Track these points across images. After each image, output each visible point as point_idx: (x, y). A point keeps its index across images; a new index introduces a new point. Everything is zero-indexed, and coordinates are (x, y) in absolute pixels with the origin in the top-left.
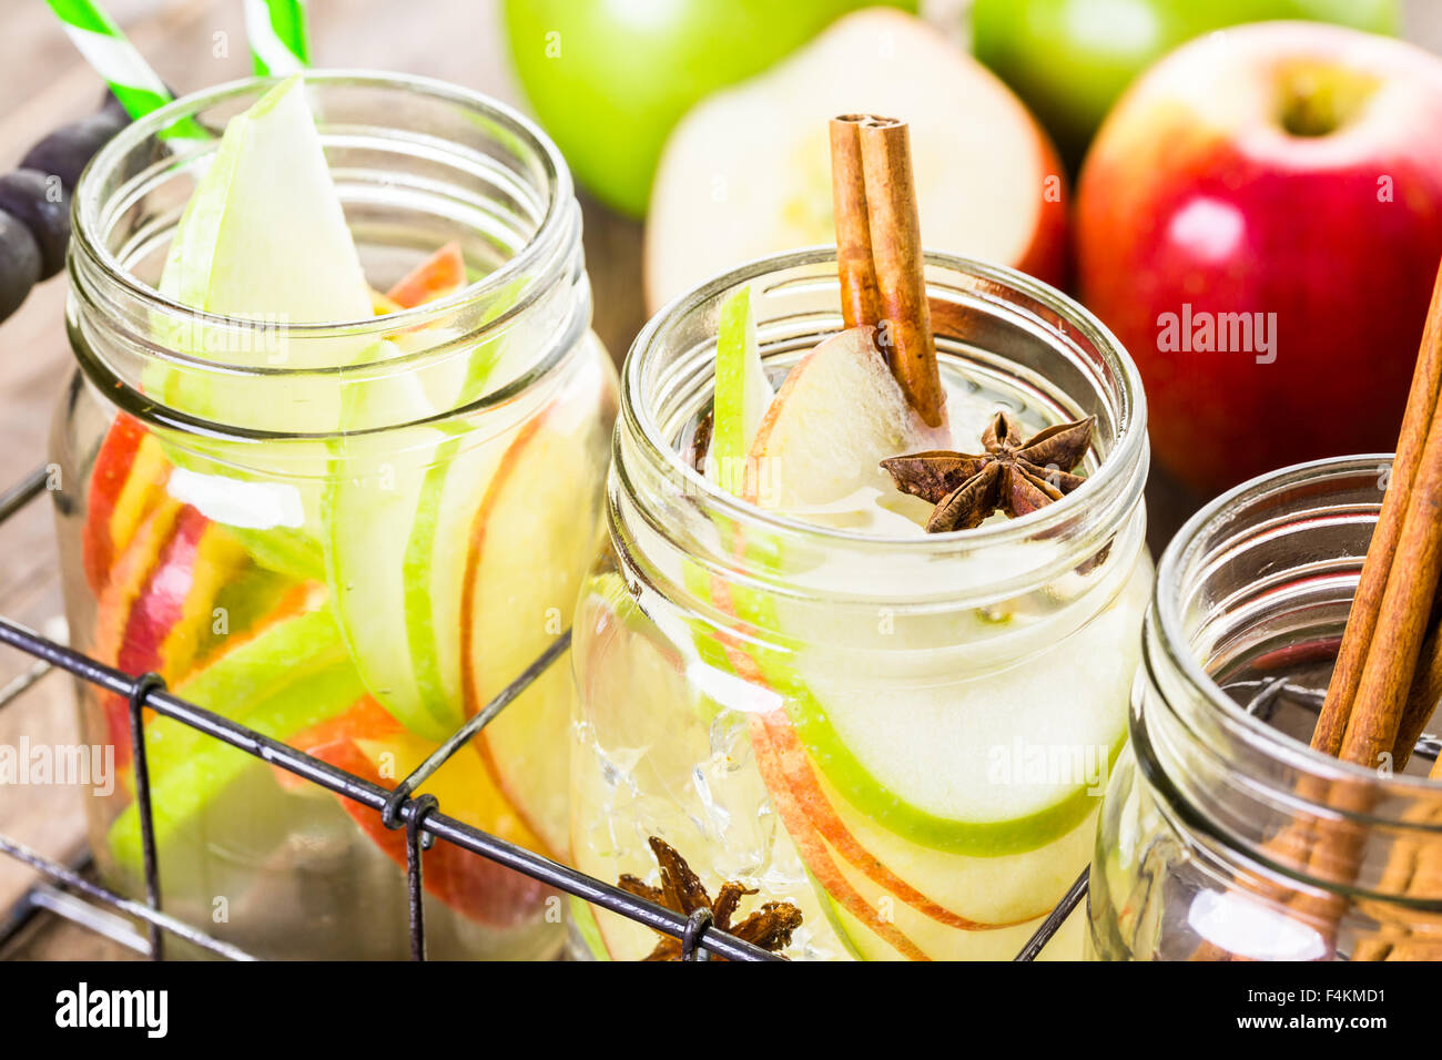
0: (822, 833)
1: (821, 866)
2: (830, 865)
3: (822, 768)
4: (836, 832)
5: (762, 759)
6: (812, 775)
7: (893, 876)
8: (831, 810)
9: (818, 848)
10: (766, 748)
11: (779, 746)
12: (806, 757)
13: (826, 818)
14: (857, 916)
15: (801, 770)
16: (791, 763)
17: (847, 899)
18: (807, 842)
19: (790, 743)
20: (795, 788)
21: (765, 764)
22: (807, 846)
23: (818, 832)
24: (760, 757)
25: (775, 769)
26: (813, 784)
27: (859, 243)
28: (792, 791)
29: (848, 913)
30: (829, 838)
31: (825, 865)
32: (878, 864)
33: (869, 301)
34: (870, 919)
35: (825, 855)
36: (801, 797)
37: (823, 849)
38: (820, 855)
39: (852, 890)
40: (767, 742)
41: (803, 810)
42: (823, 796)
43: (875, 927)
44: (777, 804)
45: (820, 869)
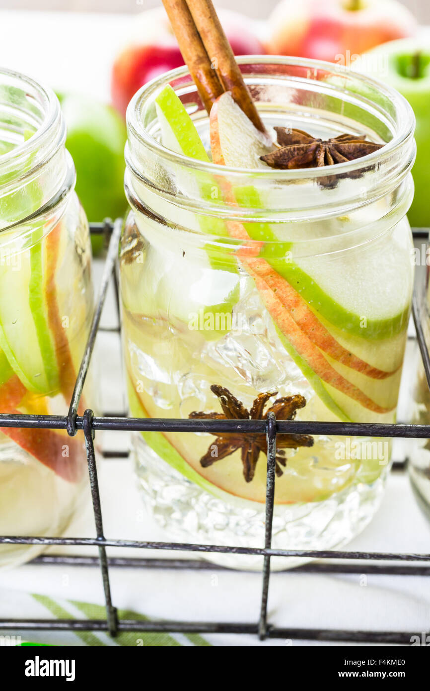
0: (320, 347)
1: (320, 366)
2: (325, 364)
3: (318, 311)
4: (328, 344)
5: (278, 319)
6: (314, 315)
7: (357, 358)
8: (327, 331)
9: (318, 357)
10: (279, 312)
11: (290, 307)
12: (308, 307)
13: (323, 338)
14: (337, 388)
15: (306, 316)
16: (300, 314)
17: (333, 380)
18: (311, 356)
19: (297, 303)
20: (303, 326)
21: (280, 321)
22: (311, 358)
23: (317, 348)
24: (275, 318)
25: (286, 322)
26: (316, 320)
27: (201, 55)
28: (302, 329)
29: (332, 388)
30: (324, 349)
31: (323, 365)
32: (350, 354)
33: (216, 83)
34: (344, 387)
35: (322, 360)
36: (308, 331)
37: (321, 356)
38: (319, 360)
39: (336, 373)
40: (281, 308)
41: (310, 338)
42: (321, 325)
43: (346, 391)
44: (290, 340)
45: (319, 368)
